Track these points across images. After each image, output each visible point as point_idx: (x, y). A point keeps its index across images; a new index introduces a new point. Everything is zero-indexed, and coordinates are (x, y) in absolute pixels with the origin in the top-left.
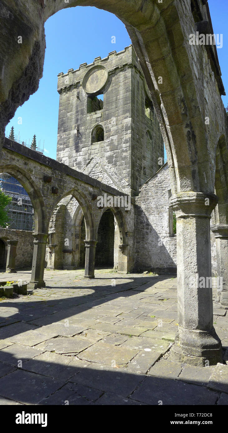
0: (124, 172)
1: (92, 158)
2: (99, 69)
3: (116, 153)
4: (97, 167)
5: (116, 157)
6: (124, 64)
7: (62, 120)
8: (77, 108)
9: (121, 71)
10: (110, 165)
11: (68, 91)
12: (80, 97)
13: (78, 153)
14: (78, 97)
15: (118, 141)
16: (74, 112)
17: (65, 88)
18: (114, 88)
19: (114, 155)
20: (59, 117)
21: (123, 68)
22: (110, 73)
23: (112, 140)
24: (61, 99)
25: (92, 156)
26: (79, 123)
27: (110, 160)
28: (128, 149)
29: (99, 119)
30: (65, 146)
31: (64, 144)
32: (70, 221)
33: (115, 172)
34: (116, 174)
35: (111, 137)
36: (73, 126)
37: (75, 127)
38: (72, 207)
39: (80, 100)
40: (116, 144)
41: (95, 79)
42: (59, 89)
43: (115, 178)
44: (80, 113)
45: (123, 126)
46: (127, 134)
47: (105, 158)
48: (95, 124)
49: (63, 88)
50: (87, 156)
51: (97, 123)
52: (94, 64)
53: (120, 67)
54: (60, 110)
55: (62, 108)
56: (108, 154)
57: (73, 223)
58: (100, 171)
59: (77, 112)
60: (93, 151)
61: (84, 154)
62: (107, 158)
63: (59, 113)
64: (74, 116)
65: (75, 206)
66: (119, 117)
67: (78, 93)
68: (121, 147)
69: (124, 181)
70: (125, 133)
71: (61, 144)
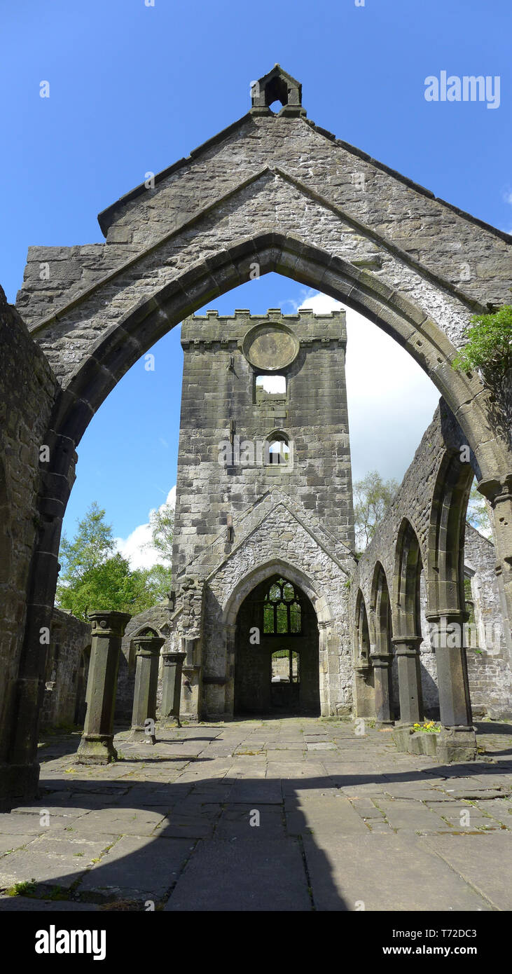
0: (340, 528)
1: (268, 493)
2: (278, 330)
3: (321, 491)
4: (279, 512)
5: (321, 499)
6: (332, 338)
7: (192, 404)
8: (229, 389)
9: (325, 347)
10: (310, 513)
11: (206, 349)
12: (237, 370)
13: (234, 478)
14: (232, 369)
15: (325, 471)
16: (222, 394)
17: (202, 342)
18: (309, 372)
19: (318, 495)
20: (183, 395)
21: (328, 344)
22: (304, 345)
23: (311, 466)
24: (187, 361)
25: (267, 488)
26: (235, 417)
27: (309, 501)
28: (346, 489)
29: (281, 421)
30: (200, 458)
31: (198, 451)
32: (217, 614)
33: (320, 527)
34: (323, 531)
35: (308, 461)
36: (221, 421)
37: (226, 424)
38: (221, 585)
39: (235, 374)
40: (321, 474)
41: (269, 346)
42: (186, 340)
43: (322, 537)
44: (236, 399)
45: (333, 445)
46: (342, 461)
47: (297, 498)
48: (272, 429)
49: (196, 340)
50: (255, 487)
51: (276, 427)
52: (268, 318)
53: (323, 340)
54: (185, 383)
55: (190, 378)
56: (306, 490)
57: (223, 619)
58: (288, 520)
59: (229, 396)
60: (269, 479)
61: (247, 481)
62: (303, 498)
63: (183, 387)
64: (221, 403)
65: (229, 585)
66: (323, 427)
67: (232, 361)
68: (332, 483)
69: (342, 545)
70: (337, 459)
71: (189, 451)
